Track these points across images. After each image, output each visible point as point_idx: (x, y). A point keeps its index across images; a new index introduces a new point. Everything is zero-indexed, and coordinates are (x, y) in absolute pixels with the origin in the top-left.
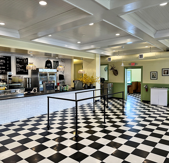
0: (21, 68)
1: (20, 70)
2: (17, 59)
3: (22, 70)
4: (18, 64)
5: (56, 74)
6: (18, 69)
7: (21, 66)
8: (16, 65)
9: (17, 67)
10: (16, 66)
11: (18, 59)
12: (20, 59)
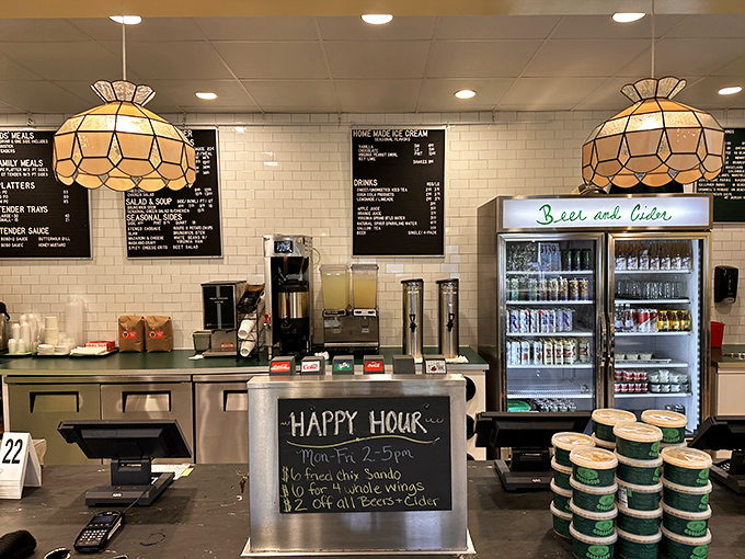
0: (387, 209)
1: (381, 220)
2: (358, 142)
3: (399, 221)
4: (368, 182)
5: (701, 242)
6: (363, 213)
7: (387, 195)
8: (355, 189)
9: (356, 205)
10: (355, 196)
11: (369, 141)
12: (383, 147)
